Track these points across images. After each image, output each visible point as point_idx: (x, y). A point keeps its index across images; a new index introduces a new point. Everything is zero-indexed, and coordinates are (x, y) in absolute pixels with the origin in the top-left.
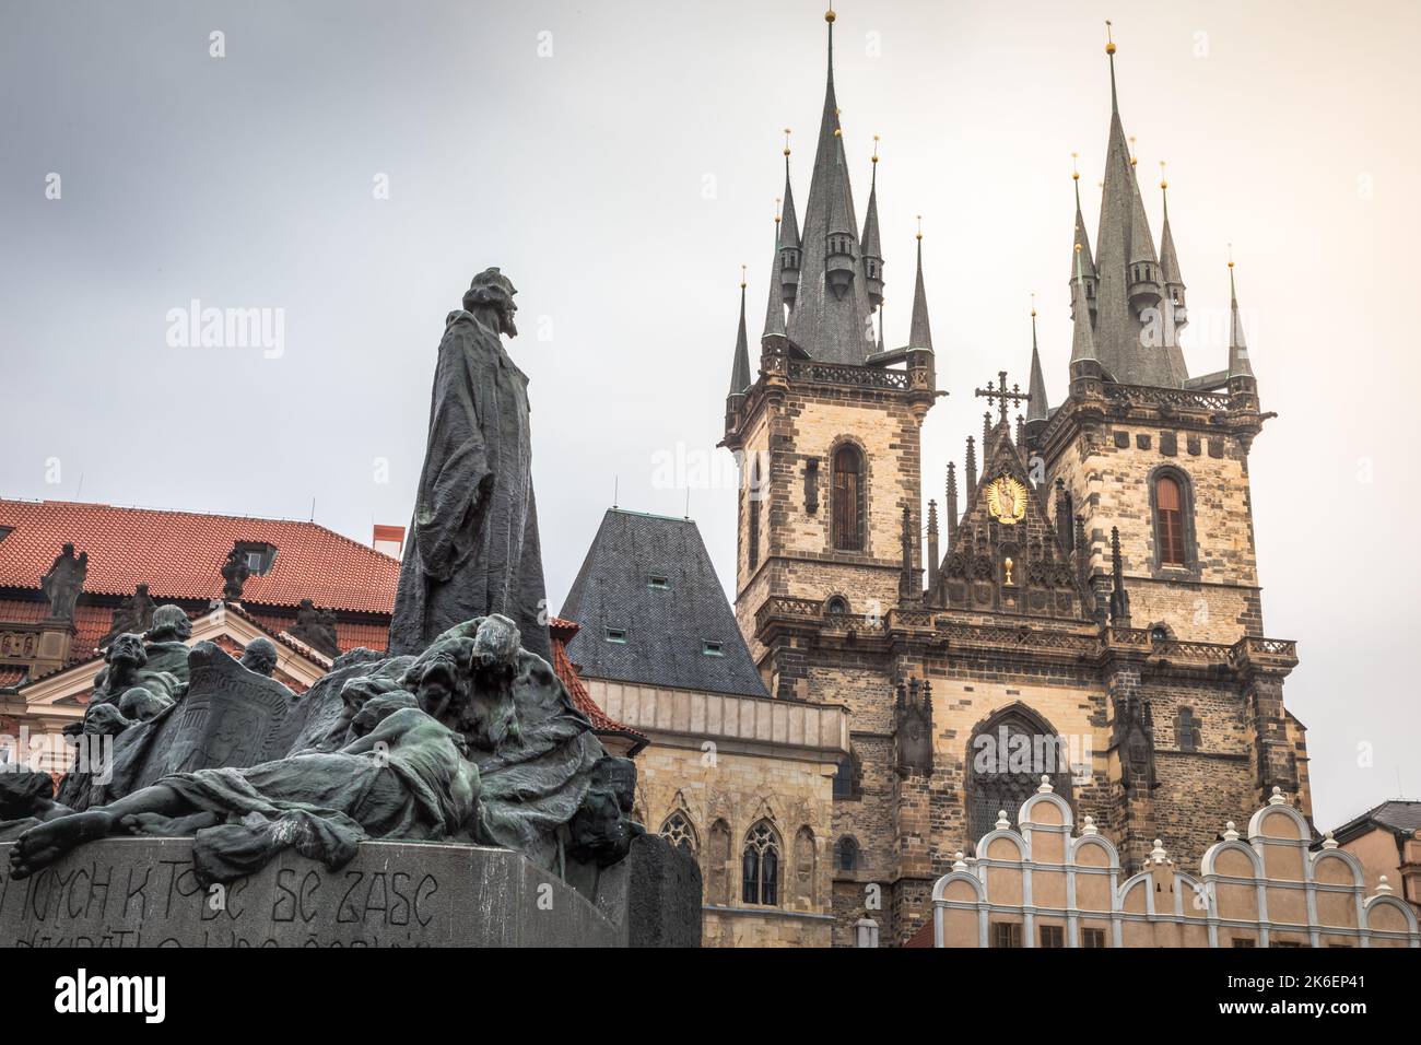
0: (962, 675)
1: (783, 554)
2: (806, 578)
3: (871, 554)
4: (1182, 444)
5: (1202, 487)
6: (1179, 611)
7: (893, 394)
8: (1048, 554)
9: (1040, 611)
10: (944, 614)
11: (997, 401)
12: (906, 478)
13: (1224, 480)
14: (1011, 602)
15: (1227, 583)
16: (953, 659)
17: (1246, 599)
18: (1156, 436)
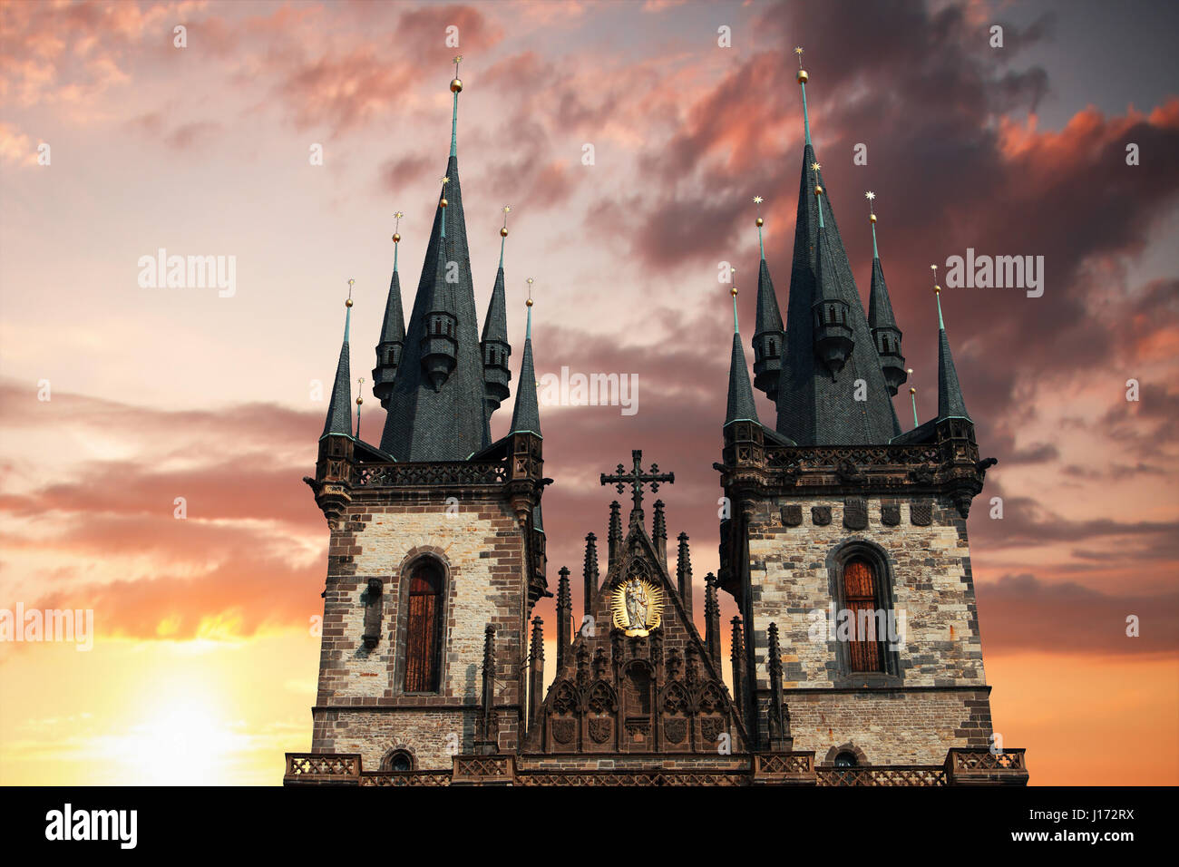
1: (330, 703)
2: (359, 731)
3: (449, 692)
4: (874, 514)
5: (904, 564)
6: (873, 728)
7: (485, 491)
8: (690, 671)
9: (678, 746)
10: (545, 762)
11: (628, 487)
12: (499, 593)
13: (933, 552)
14: (639, 737)
15: (940, 685)
17: (967, 704)
18: (838, 508)
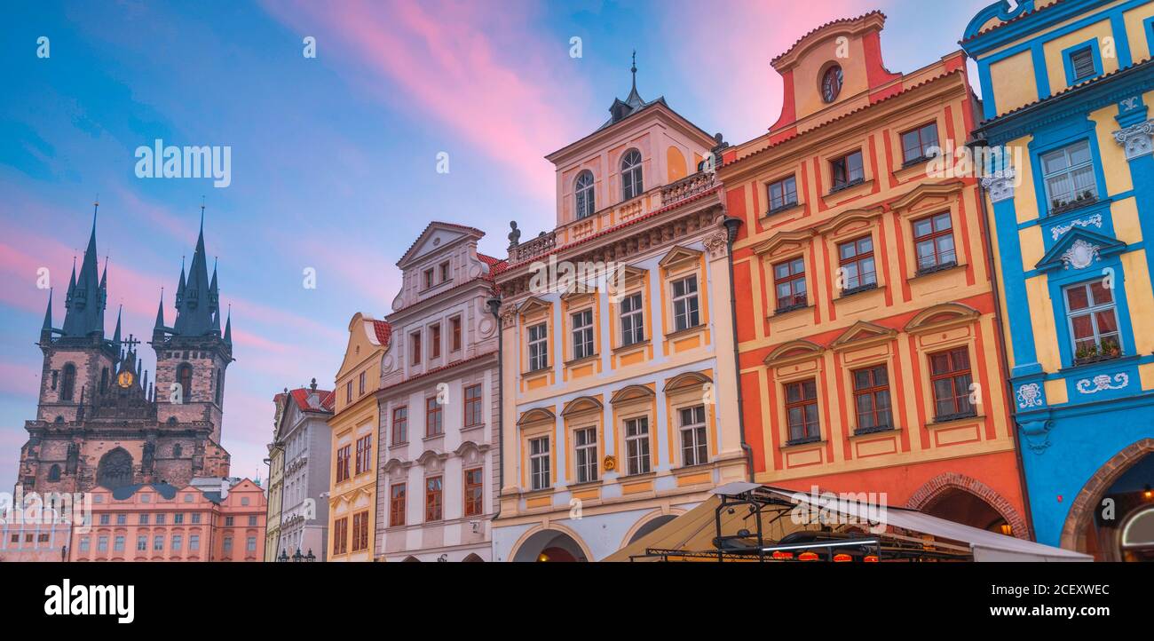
0: (100, 439)
1: (42, 404)
2: (49, 412)
3: (73, 402)
4: (191, 355)
5: (196, 369)
6: (182, 413)
7: (86, 347)
8: (138, 396)
11: (128, 345)
12: (88, 374)
13: (204, 366)
15: (199, 401)
16: (97, 434)
17: (205, 406)
18: (182, 353)
